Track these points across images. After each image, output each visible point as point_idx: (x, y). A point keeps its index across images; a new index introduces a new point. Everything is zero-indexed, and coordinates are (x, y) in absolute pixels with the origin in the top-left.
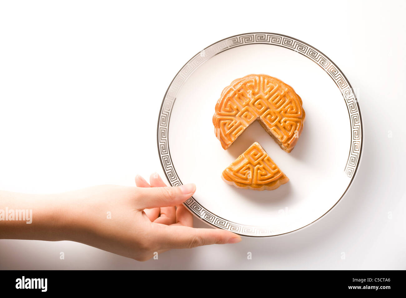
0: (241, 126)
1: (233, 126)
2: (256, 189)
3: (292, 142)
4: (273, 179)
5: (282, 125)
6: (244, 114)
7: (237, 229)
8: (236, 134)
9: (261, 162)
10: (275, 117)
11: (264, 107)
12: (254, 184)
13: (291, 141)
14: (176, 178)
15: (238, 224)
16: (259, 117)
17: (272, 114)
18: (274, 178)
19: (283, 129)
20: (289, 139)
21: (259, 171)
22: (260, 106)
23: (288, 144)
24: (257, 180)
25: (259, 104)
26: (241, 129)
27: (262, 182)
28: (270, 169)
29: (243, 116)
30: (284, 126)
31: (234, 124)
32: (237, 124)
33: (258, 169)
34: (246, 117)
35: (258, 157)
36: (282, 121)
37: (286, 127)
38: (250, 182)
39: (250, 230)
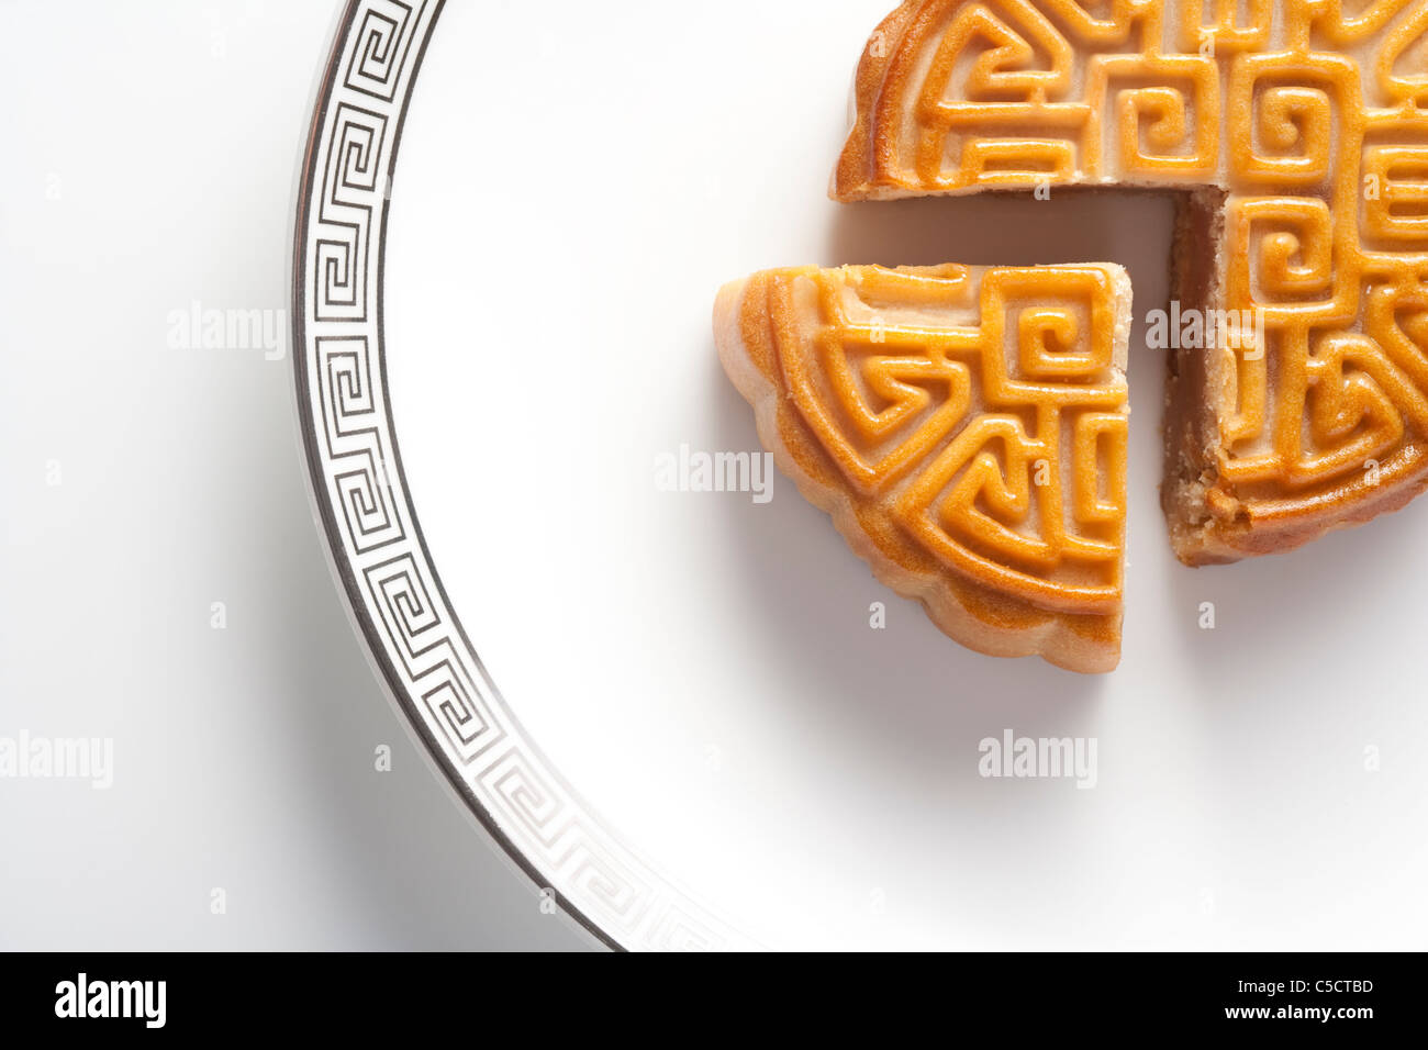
0: (1065, 146)
1: (1020, 95)
2: (875, 550)
3: (1280, 525)
4: (1029, 580)
5: (1314, 364)
6: (1150, 90)
7: (467, 730)
8: (992, 164)
9: (1051, 422)
10: (1318, 282)
11: (1305, 162)
12: (889, 514)
13: (1276, 516)
14: (385, 90)
15: (502, 703)
16: (1221, 196)
17: (1321, 243)
18: (1041, 583)
19: (1296, 401)
20: (1275, 487)
21: (988, 461)
22: (1289, 131)
23: (1243, 517)
24: (928, 502)
25: (1298, 118)
26: (1048, 164)
27: (952, 545)
28: (1067, 511)
29: (1135, 92)
30: (1321, 384)
31: (1039, 95)
32: (1053, 106)
33: (997, 445)
34: (1149, 116)
35: (1061, 370)
36: (1339, 343)
37: (1326, 404)
38: (875, 487)
39: (537, 805)
